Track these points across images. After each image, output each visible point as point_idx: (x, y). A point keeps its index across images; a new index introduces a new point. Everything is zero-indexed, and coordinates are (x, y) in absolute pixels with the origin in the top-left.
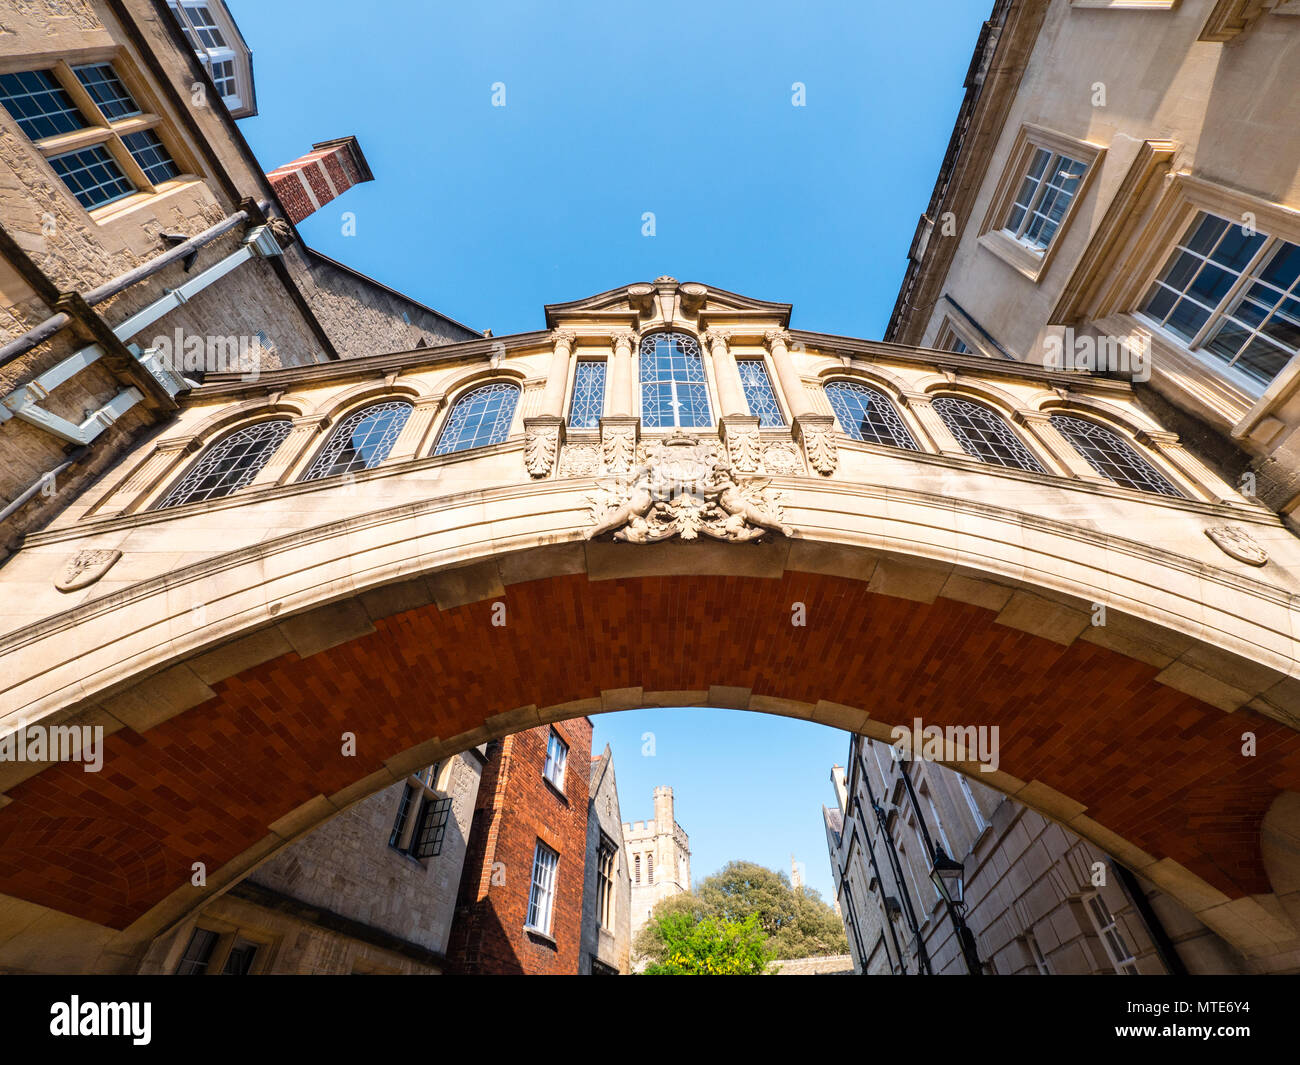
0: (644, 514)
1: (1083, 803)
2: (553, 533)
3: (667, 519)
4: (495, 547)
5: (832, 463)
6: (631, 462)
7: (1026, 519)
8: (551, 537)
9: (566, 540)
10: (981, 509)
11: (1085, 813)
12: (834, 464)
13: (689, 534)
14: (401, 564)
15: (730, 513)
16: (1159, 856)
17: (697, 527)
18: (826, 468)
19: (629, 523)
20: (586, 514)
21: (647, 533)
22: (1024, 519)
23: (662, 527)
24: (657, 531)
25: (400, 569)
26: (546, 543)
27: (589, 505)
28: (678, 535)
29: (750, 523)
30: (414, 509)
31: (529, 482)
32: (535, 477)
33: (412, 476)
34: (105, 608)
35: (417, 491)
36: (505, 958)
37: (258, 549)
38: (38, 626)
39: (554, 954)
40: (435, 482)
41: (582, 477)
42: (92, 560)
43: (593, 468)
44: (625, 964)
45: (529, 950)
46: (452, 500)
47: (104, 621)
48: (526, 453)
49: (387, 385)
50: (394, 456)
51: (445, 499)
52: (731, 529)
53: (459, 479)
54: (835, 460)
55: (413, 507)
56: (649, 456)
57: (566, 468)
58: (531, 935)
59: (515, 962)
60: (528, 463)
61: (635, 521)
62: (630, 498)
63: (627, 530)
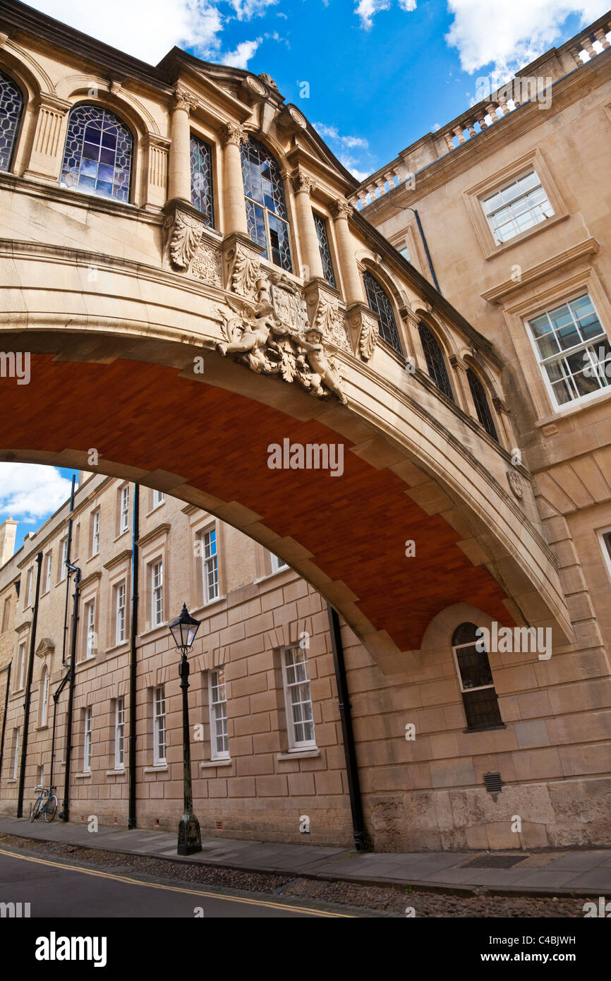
1: (358, 597)
2: (195, 335)
3: (276, 358)
4: (148, 330)
5: (369, 353)
7: (452, 440)
8: (192, 339)
9: (200, 345)
10: (435, 423)
11: (356, 603)
12: (371, 354)
13: (288, 377)
16: (379, 629)
17: (294, 373)
18: (367, 356)
20: (218, 327)
22: (450, 438)
27: (221, 319)
28: (281, 375)
29: (325, 384)
30: (77, 257)
31: (168, 268)
32: (176, 267)
33: (59, 207)
35: (68, 231)
40: (84, 227)
41: (211, 284)
43: (217, 277)
46: (112, 262)
48: (172, 236)
50: (33, 169)
51: (106, 257)
52: (314, 384)
53: (107, 233)
54: (373, 351)
55: (76, 255)
56: (263, 289)
57: (196, 267)
60: (173, 249)
61: (258, 351)
62: (253, 328)
63: (251, 357)
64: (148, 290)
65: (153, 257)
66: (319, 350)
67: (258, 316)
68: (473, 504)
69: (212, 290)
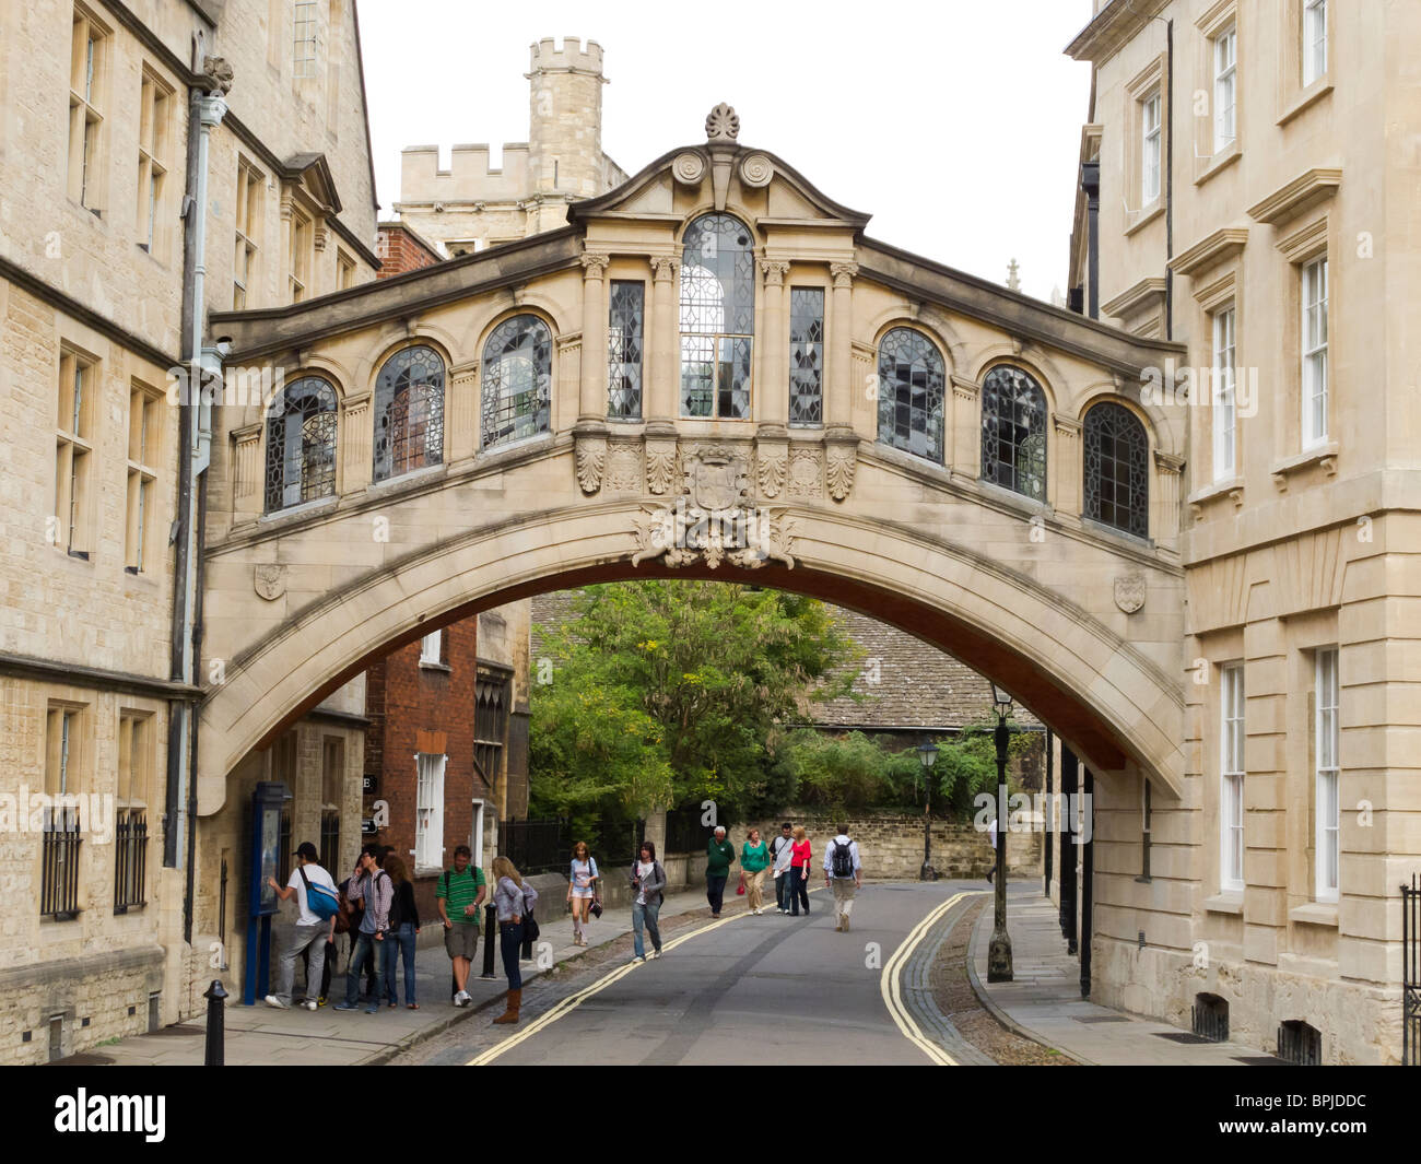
2: (608, 556)
4: (563, 567)
6: (669, 481)
8: (606, 559)
9: (616, 561)
12: (847, 490)
13: (713, 564)
14: (498, 583)
18: (839, 496)
20: (633, 538)
21: (682, 562)
22: (979, 562)
23: (694, 556)
24: (689, 557)
25: (498, 586)
26: (602, 563)
27: (636, 529)
28: (705, 561)
30: (495, 530)
31: (582, 499)
32: (587, 494)
33: (478, 485)
34: (311, 618)
35: (489, 504)
36: (406, 702)
37: (391, 569)
38: (279, 632)
39: (448, 683)
40: (501, 493)
41: (625, 493)
42: (275, 576)
43: (636, 479)
44: (521, 657)
45: (426, 690)
46: (523, 521)
47: (315, 626)
48: (577, 468)
49: (411, 335)
50: (454, 457)
51: (518, 521)
52: (746, 562)
53: (521, 489)
54: (850, 486)
55: (494, 529)
56: (687, 474)
57: (612, 479)
58: (426, 670)
59: (415, 705)
60: (580, 479)
63: (667, 557)
64: (560, 530)
65: (569, 496)
68: (1011, 641)
69: (623, 503)
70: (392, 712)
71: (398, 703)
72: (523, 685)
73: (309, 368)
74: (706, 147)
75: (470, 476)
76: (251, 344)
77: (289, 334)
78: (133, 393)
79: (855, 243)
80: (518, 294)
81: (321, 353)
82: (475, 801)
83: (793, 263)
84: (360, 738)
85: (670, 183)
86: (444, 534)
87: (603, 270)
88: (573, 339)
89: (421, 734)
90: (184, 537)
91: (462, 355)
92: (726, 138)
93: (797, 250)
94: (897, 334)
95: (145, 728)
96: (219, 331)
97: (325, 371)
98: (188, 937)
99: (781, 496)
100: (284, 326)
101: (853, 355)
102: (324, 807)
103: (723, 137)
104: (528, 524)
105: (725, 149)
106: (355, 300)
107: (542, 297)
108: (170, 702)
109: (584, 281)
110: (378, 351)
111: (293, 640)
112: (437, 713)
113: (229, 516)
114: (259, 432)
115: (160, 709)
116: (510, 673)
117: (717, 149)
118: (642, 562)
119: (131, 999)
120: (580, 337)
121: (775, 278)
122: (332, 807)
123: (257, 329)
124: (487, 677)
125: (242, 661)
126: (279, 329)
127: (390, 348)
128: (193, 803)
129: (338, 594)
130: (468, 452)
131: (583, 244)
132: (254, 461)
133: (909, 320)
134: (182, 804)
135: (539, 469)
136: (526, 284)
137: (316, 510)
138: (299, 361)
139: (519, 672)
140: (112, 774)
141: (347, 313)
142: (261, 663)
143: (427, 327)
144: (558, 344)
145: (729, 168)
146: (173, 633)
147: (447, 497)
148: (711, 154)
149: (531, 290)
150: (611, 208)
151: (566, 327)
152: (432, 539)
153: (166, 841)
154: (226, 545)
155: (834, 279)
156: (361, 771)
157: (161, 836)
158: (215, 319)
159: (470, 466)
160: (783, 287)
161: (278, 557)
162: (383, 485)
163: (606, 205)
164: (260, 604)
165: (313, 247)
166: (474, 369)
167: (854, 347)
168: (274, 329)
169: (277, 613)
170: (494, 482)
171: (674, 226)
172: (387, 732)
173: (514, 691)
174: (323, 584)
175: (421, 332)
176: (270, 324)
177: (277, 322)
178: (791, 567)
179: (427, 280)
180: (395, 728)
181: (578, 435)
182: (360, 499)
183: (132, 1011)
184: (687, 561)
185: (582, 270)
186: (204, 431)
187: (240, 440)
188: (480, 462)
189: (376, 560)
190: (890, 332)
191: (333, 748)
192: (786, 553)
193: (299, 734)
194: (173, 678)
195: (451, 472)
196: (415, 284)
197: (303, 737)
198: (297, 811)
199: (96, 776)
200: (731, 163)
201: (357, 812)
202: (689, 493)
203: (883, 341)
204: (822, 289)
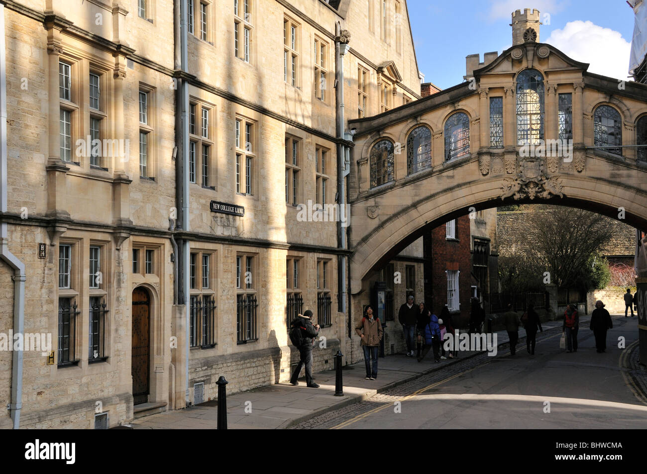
0: (519, 192)
3: (526, 193)
5: (583, 168)
6: (514, 169)
8: (492, 198)
9: (496, 198)
13: (532, 198)
15: (544, 190)
17: (535, 195)
18: (580, 170)
19: (514, 194)
20: (502, 190)
21: (520, 198)
23: (525, 195)
24: (523, 196)
26: (491, 200)
27: (502, 187)
29: (550, 193)
31: (482, 177)
32: (484, 175)
33: (445, 174)
34: (388, 224)
35: (448, 181)
36: (441, 252)
37: (415, 205)
38: (377, 229)
39: (459, 245)
40: (453, 177)
41: (499, 174)
42: (374, 210)
43: (502, 169)
44: (493, 235)
45: (449, 247)
46: (461, 186)
47: (389, 226)
48: (480, 166)
49: (418, 123)
50: (435, 164)
51: (459, 186)
52: (544, 196)
53: (460, 174)
54: (583, 166)
55: (450, 189)
56: (521, 166)
57: (493, 169)
58: (449, 240)
59: (445, 253)
60: (481, 170)
61: (517, 194)
62: (515, 185)
63: (514, 196)
64: (474, 188)
65: (477, 176)
66: (545, 183)
67: (516, 180)
69: (497, 177)
70: (435, 256)
71: (438, 253)
72: (494, 245)
73: (384, 137)
74: (523, 45)
75: (441, 171)
76: (363, 130)
77: (376, 125)
78: (317, 150)
79: (583, 75)
80: (456, 105)
81: (387, 131)
82: (472, 286)
83: (559, 85)
84: (422, 265)
85: (511, 60)
86: (433, 192)
87: (487, 94)
88: (477, 120)
89: (448, 264)
90: (340, 198)
91: (437, 128)
92: (532, 41)
93: (560, 80)
94: (602, 108)
95: (329, 264)
96: (351, 126)
97: (389, 137)
98: (350, 336)
99: (557, 171)
100: (374, 123)
101: (584, 117)
102: (407, 290)
103: (530, 40)
104: (463, 187)
105: (531, 45)
106: (398, 112)
107: (465, 105)
108: (338, 255)
109: (480, 98)
110: (407, 129)
111: (382, 232)
112: (454, 256)
113: (357, 191)
114: (367, 160)
115: (334, 258)
116: (489, 240)
117: (528, 45)
118: (505, 198)
119: (326, 358)
120: (479, 119)
121: (552, 90)
122: (411, 290)
123: (365, 124)
124: (479, 242)
125: (365, 240)
126: (372, 124)
127: (411, 128)
128: (349, 289)
129: (396, 215)
130: (440, 162)
131: (479, 85)
132: (366, 171)
133: (606, 102)
134: (345, 289)
135: (466, 167)
136: (459, 101)
137: (388, 186)
138: (380, 135)
139: (492, 240)
140: (315, 280)
141: (395, 117)
142: (371, 240)
143: (423, 120)
144: (472, 122)
145: (533, 52)
146: (338, 231)
147: (433, 179)
148: (526, 47)
149: (460, 103)
150: (489, 71)
151: (474, 116)
152: (428, 194)
153: (339, 303)
154: (357, 199)
155: (575, 89)
156: (423, 277)
157: (337, 301)
158: (350, 122)
159: (442, 167)
160: (555, 95)
161: (375, 203)
162: (411, 176)
163: (486, 70)
164: (369, 220)
165: (392, 94)
166: (441, 133)
167: (584, 114)
168: (371, 124)
169: (375, 223)
170: (450, 173)
171: (513, 75)
172: (433, 263)
173: (491, 247)
174: (391, 212)
175: (422, 121)
176: (369, 122)
177: (372, 121)
178: (562, 197)
179: (423, 103)
180: (437, 262)
181: (480, 154)
182: (403, 181)
183: (326, 362)
184: (522, 197)
185: (479, 94)
186: (347, 161)
187: (361, 163)
188: (445, 166)
189: (409, 202)
190: (599, 107)
191: (410, 269)
192: (560, 192)
193: (395, 265)
194: (338, 247)
195: (434, 170)
196: (418, 105)
197: (396, 266)
198: (395, 291)
199: (308, 281)
200: (534, 50)
201: (422, 291)
202: (522, 172)
203: (596, 111)
204: (571, 93)
